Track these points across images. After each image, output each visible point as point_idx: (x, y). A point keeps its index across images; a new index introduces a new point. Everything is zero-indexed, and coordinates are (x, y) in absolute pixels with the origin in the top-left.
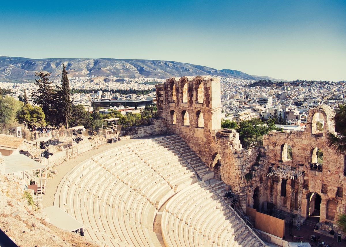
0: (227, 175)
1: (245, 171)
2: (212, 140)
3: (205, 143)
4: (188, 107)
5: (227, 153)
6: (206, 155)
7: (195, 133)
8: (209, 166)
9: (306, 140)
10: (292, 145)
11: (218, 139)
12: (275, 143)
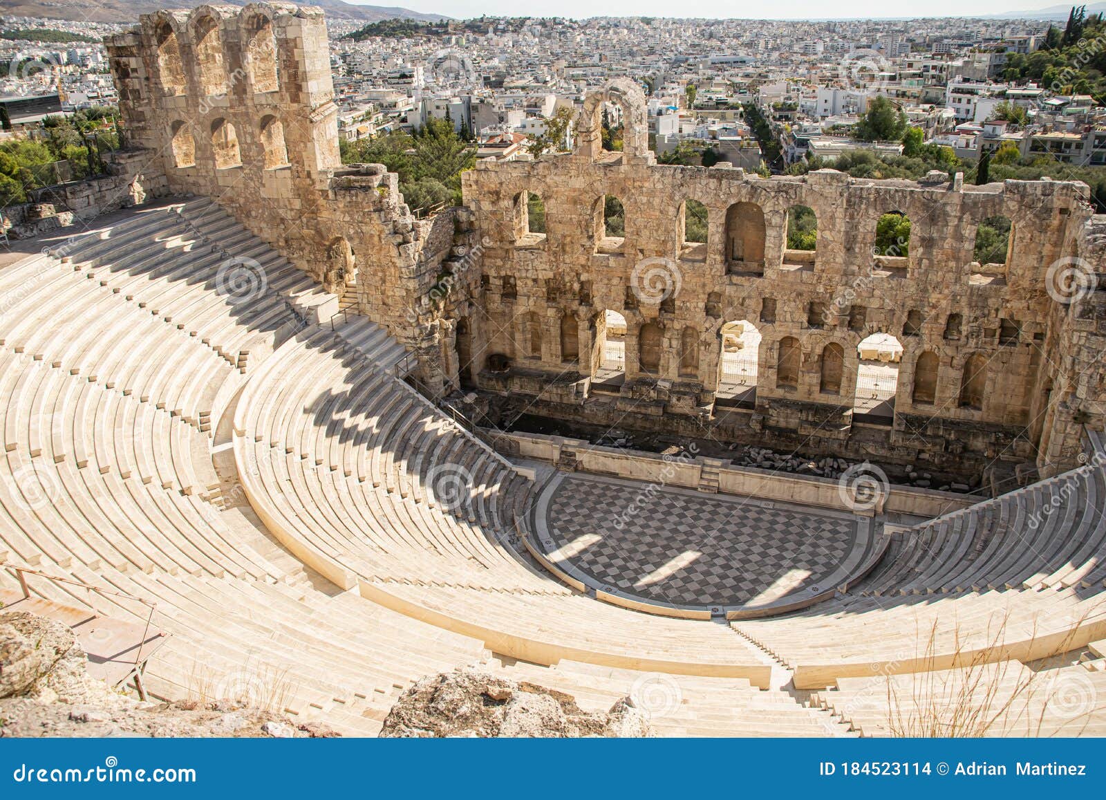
0: (380, 296)
1: (427, 280)
2: (321, 201)
3: (301, 213)
4: (232, 107)
5: (372, 236)
6: (308, 248)
7: (264, 186)
8: (322, 279)
9: (581, 178)
10: (543, 195)
11: (339, 197)
12: (497, 193)
